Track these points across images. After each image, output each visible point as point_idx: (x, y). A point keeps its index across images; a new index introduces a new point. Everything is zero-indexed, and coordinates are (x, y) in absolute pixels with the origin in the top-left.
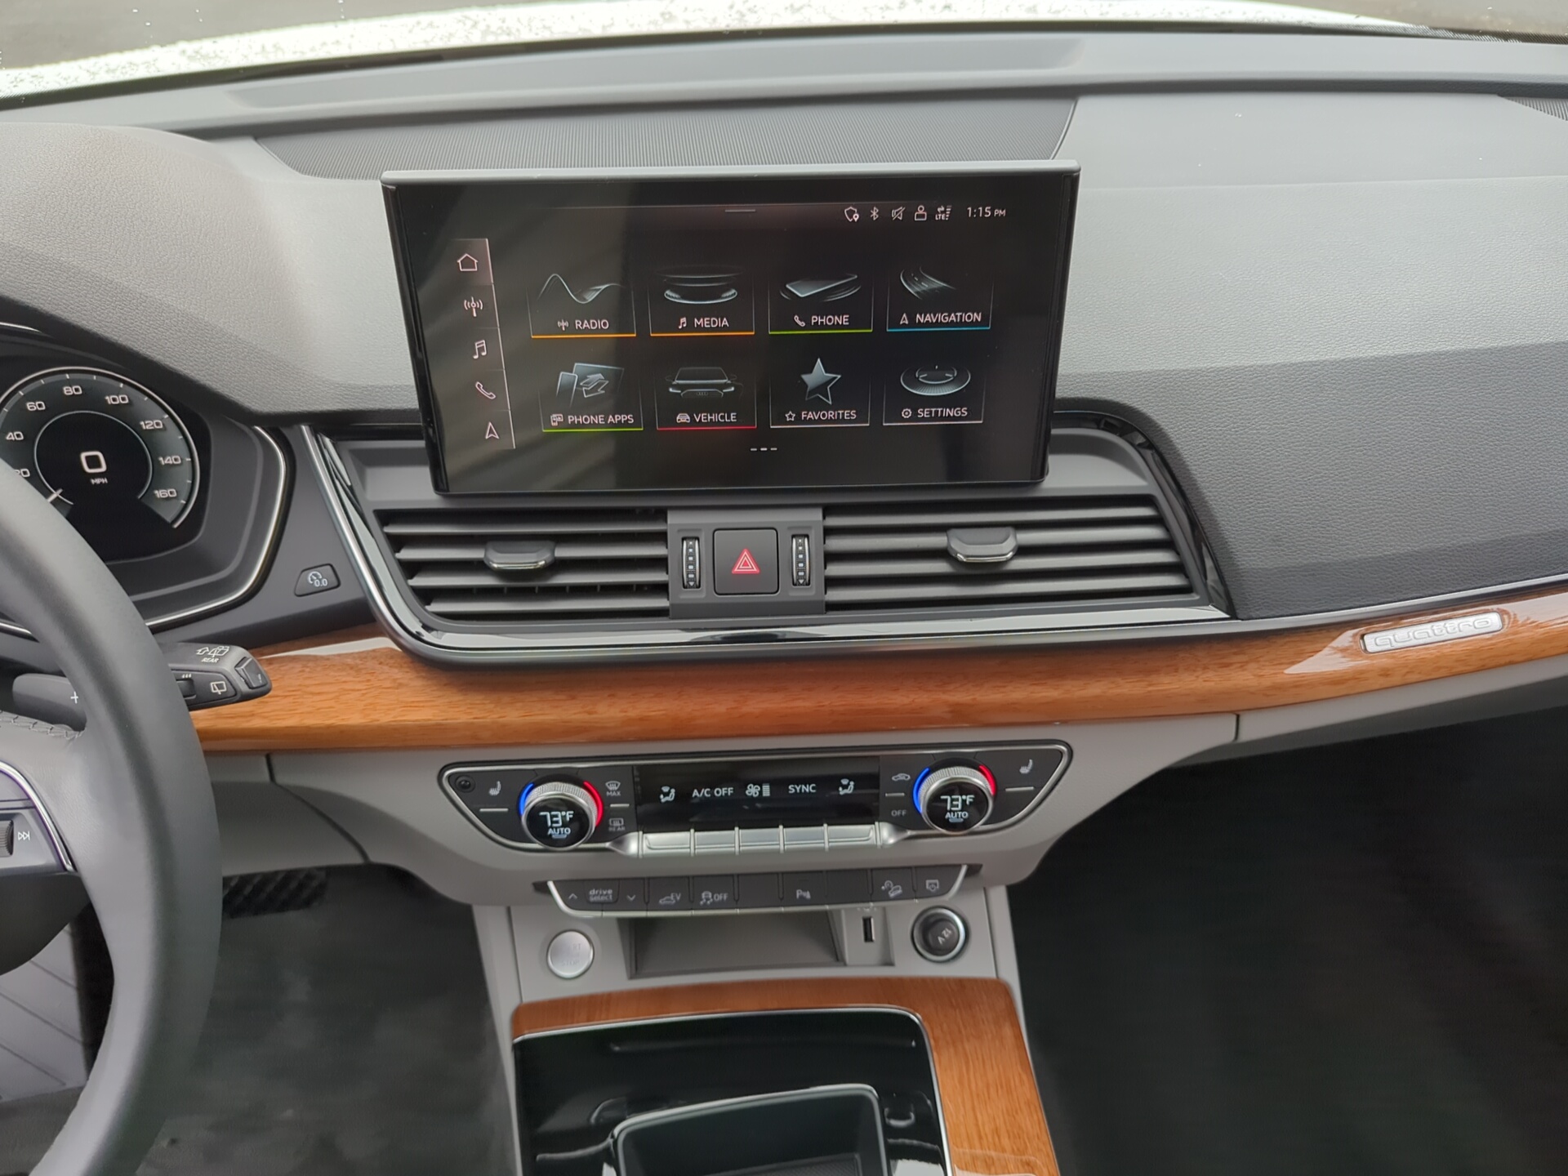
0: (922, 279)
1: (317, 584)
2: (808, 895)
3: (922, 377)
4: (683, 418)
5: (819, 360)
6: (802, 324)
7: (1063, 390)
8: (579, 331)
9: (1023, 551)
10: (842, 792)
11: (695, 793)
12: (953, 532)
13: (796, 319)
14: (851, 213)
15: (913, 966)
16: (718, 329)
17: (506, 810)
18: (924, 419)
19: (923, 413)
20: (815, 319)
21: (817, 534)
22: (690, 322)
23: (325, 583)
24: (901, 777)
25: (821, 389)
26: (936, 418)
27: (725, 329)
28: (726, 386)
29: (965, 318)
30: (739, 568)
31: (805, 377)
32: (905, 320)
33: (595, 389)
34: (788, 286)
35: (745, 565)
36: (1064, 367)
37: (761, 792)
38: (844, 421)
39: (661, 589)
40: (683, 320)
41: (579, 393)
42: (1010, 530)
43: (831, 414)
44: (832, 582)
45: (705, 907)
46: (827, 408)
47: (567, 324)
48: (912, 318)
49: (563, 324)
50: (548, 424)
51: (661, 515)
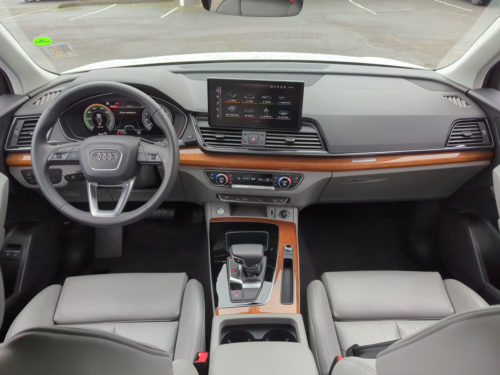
0: (281, 97)
1: (190, 137)
2: (261, 200)
3: (281, 112)
4: (246, 116)
5: (266, 108)
6: (264, 102)
8: (232, 101)
9: (296, 141)
10: (267, 181)
11: (243, 178)
12: (286, 137)
13: (263, 101)
14: (271, 87)
15: (279, 218)
16: (252, 102)
17: (213, 178)
18: (281, 118)
19: (282, 117)
20: (266, 102)
21: (265, 136)
22: (248, 101)
23: (191, 137)
24: (276, 178)
25: (266, 112)
26: (283, 118)
27: (253, 102)
28: (253, 111)
29: (288, 103)
30: (252, 140)
31: (264, 110)
32: (279, 103)
33: (233, 110)
34: (262, 97)
35: (253, 139)
36: (303, 113)
37: (254, 179)
38: (270, 118)
39: (240, 142)
40: (247, 101)
41: (231, 111)
42: (295, 137)
43: (268, 116)
44: (266, 143)
45: (244, 201)
46: (267, 115)
48: (280, 102)
49: (230, 100)
50: (226, 115)
51: (241, 131)
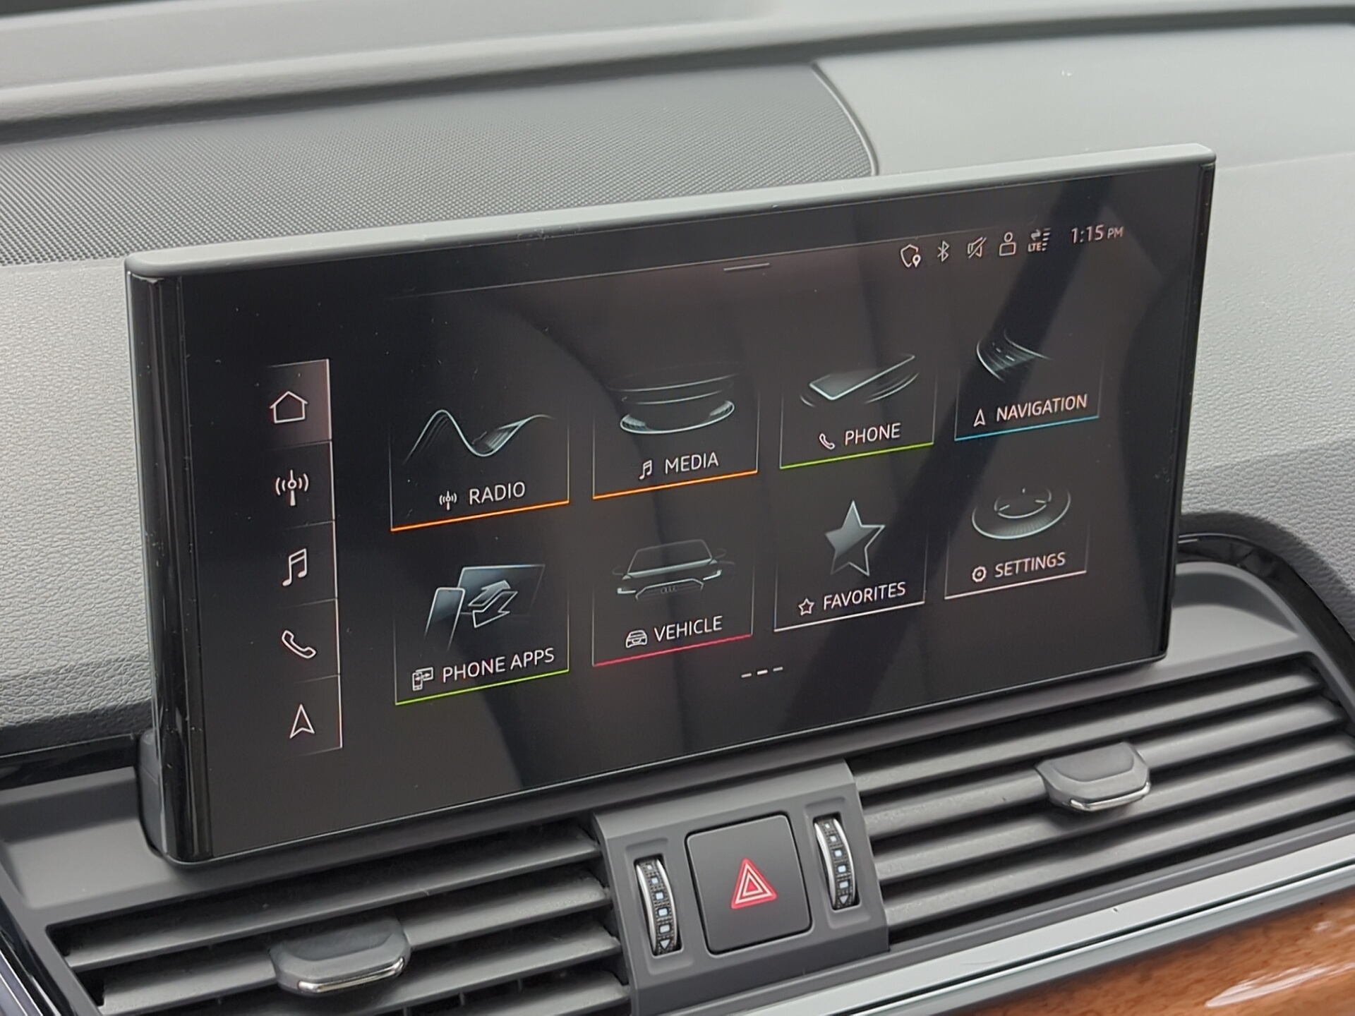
0: (1008, 350)
3: (1001, 509)
4: (636, 639)
5: (853, 504)
6: (830, 446)
7: (1192, 502)
8: (477, 508)
9: (1160, 776)
12: (1044, 766)
13: (823, 438)
14: (910, 255)
16: (703, 472)
18: (1005, 580)
19: (1004, 570)
20: (851, 436)
21: (852, 807)
22: (659, 466)
25: (854, 552)
26: (1023, 576)
27: (713, 470)
28: (710, 569)
29: (1065, 405)
31: (831, 536)
32: (980, 420)
33: (493, 611)
34: (812, 386)
38: (887, 602)
40: (649, 464)
41: (465, 620)
43: (868, 594)
44: (895, 888)
46: (864, 583)
47: (455, 498)
48: (990, 415)
49: (448, 499)
50: (407, 693)
51: (583, 826)
